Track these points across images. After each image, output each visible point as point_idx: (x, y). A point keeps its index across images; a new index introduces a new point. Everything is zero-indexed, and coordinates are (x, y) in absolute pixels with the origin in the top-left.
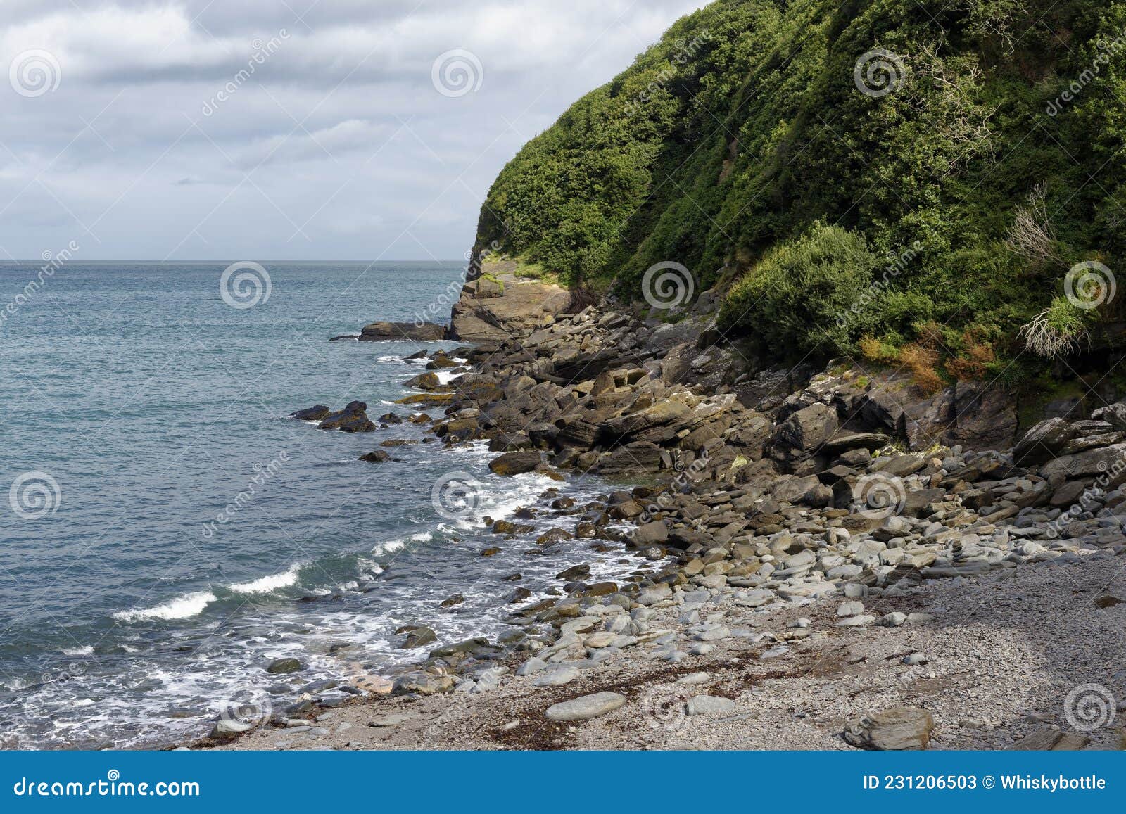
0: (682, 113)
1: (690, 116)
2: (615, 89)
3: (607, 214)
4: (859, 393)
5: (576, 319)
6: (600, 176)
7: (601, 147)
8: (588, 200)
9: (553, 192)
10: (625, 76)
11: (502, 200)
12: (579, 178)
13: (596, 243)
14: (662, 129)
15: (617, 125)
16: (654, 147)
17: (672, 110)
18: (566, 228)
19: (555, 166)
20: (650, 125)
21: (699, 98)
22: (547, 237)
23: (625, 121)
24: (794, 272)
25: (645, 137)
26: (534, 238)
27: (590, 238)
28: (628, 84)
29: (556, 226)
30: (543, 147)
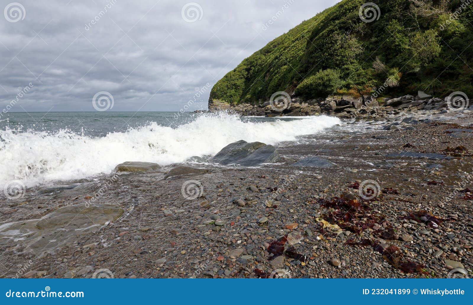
0: (248, 74)
1: (249, 74)
2: (235, 71)
3: (236, 91)
4: (340, 100)
5: (239, 106)
6: (234, 85)
7: (234, 80)
8: (232, 89)
9: (226, 88)
10: (236, 68)
11: (215, 90)
12: (230, 85)
13: (234, 96)
14: (244, 77)
15: (236, 76)
16: (243, 80)
17: (246, 74)
18: (228, 94)
19: (225, 84)
20: (242, 76)
21: (251, 72)
22: (225, 96)
23: (238, 76)
24: (321, 78)
25: (241, 78)
26: (222, 96)
27: (233, 96)
28: (237, 69)
29: (226, 94)
30: (222, 81)
